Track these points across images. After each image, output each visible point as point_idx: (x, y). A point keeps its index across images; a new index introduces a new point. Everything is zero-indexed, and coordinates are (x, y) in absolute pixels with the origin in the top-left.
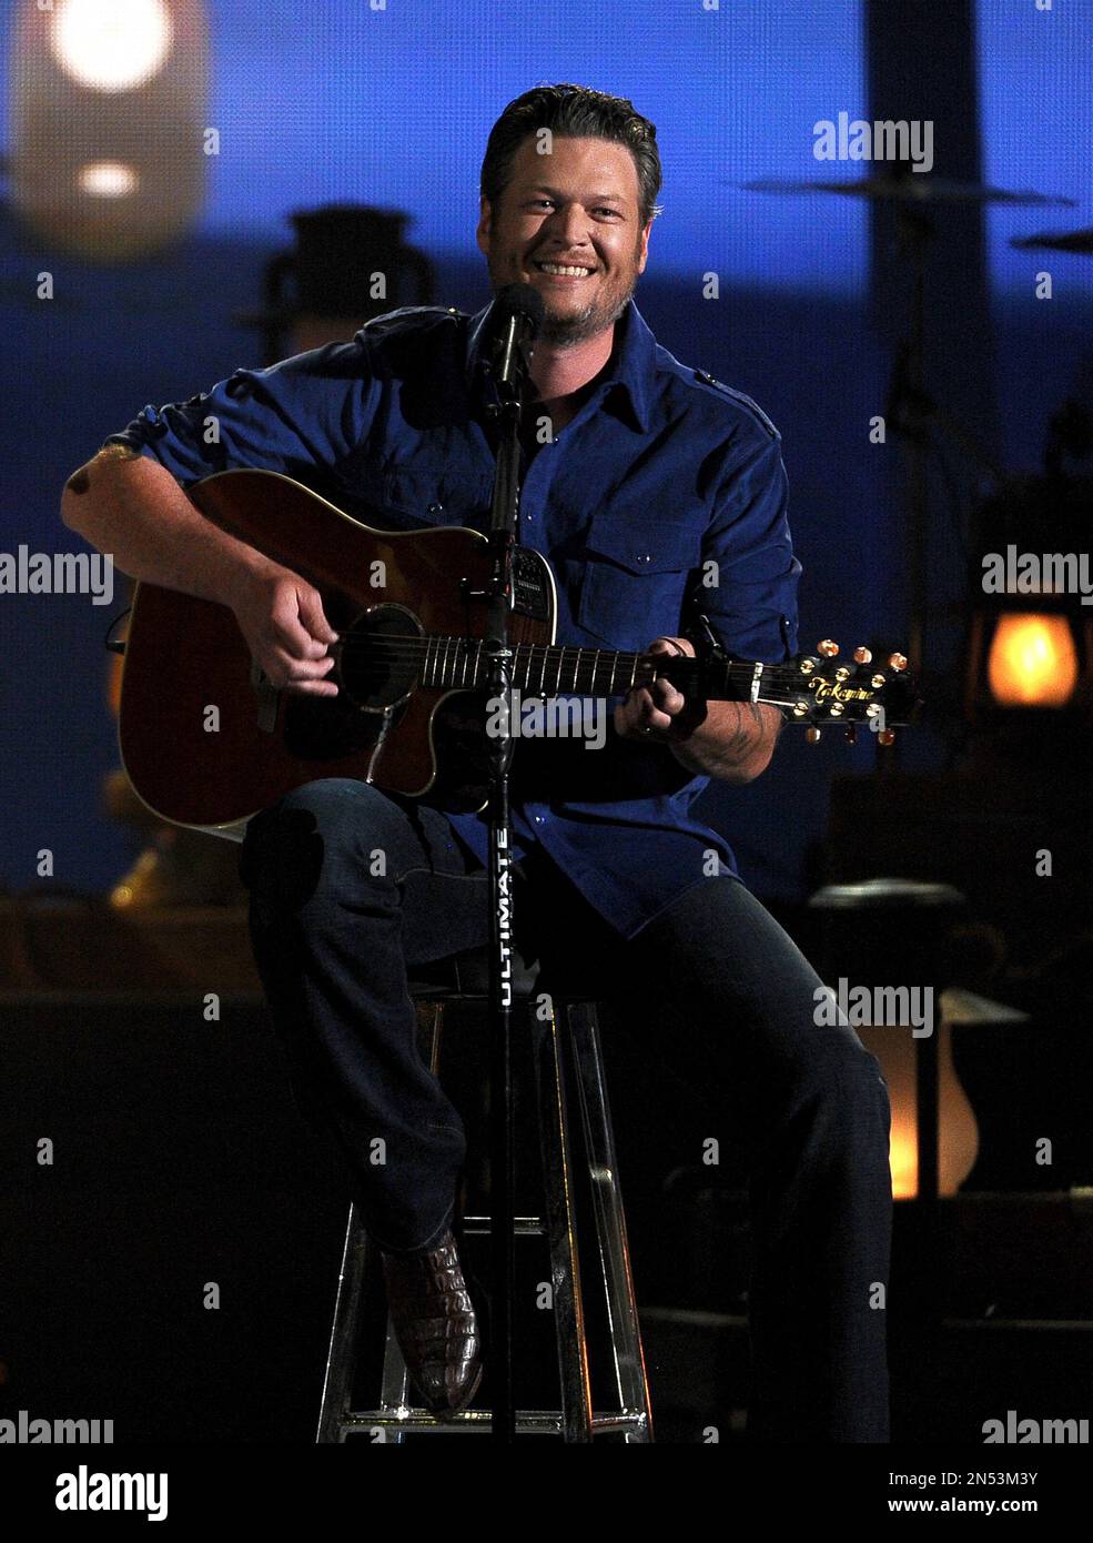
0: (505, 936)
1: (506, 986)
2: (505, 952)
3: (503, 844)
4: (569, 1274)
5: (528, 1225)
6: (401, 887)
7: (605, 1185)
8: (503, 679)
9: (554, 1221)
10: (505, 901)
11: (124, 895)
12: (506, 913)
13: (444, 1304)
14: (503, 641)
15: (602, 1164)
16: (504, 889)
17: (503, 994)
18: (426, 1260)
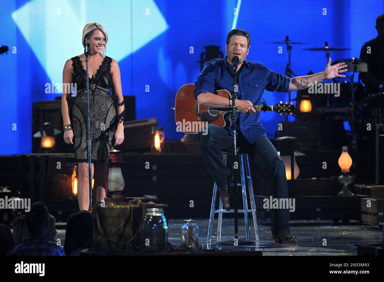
1: (235, 152)
2: (235, 147)
3: (235, 132)
4: (244, 191)
5: (239, 184)
7: (249, 179)
9: (242, 184)
10: (235, 140)
11: (182, 140)
15: (249, 176)
16: (235, 139)
17: (235, 153)
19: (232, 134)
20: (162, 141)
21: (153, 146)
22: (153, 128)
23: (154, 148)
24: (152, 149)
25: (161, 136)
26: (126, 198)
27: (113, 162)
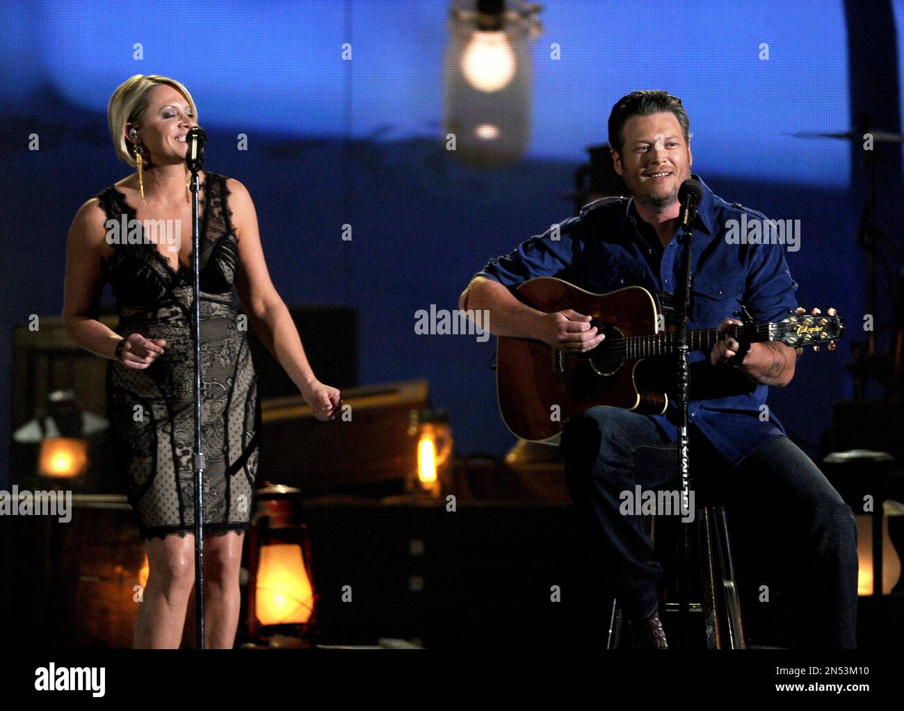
0: (685, 476)
1: (685, 498)
2: (685, 483)
3: (684, 434)
4: (714, 630)
5: (695, 607)
6: (634, 454)
7: (730, 589)
8: (684, 359)
9: (706, 606)
10: (685, 460)
11: (512, 457)
12: (686, 466)
13: (657, 643)
14: (684, 341)
15: (729, 579)
16: (685, 454)
18: (649, 623)
19: (673, 438)
20: (442, 459)
21: (410, 477)
22: (414, 415)
23: (417, 483)
24: (410, 486)
25: (439, 443)
26: (318, 649)
27: (275, 526)
